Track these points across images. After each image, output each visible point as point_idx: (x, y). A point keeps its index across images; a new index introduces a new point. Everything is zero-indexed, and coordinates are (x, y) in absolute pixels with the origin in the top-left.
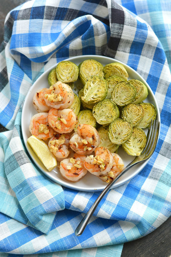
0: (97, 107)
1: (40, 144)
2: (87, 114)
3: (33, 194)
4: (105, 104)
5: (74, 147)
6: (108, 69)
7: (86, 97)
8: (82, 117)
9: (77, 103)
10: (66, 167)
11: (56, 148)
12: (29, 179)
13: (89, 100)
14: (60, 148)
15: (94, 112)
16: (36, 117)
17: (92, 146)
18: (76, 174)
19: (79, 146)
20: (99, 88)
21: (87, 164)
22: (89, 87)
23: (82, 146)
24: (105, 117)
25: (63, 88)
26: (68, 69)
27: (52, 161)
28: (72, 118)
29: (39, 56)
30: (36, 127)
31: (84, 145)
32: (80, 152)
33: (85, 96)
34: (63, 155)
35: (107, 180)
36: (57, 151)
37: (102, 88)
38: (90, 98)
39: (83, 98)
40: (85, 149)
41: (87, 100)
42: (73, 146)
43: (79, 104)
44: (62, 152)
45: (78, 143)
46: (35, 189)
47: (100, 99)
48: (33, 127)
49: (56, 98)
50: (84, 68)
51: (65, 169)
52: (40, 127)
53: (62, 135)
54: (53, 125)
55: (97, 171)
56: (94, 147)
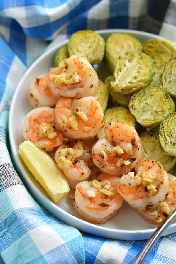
0: (137, 98)
1: (41, 156)
2: (119, 112)
3: (28, 237)
4: (151, 92)
5: (100, 158)
6: (151, 47)
7: (119, 82)
8: (111, 117)
9: (102, 94)
10: (86, 193)
11: (68, 162)
12: (20, 210)
13: (124, 86)
14: (75, 162)
15: (133, 106)
16: (34, 114)
17: (131, 158)
18: (104, 205)
19: (108, 157)
20: (140, 68)
21: (122, 187)
22: (122, 68)
23: (114, 157)
24: (152, 113)
25: (82, 63)
26: (88, 42)
27: (62, 184)
28: (97, 111)
29: (42, 23)
30: (34, 128)
31: (117, 156)
32: (110, 168)
33: (117, 80)
34: (80, 173)
35: (157, 217)
36: (70, 167)
37: (144, 67)
38: (126, 83)
39: (114, 84)
40: (119, 164)
41: (121, 86)
42: (98, 157)
43: (106, 94)
44: (79, 169)
45: (108, 153)
46: (31, 227)
47: (143, 84)
48: (28, 128)
49: (71, 79)
50: (112, 44)
51: (84, 196)
52: (41, 127)
53: (79, 142)
54: (64, 122)
55: (142, 198)
56: (135, 159)
